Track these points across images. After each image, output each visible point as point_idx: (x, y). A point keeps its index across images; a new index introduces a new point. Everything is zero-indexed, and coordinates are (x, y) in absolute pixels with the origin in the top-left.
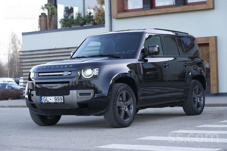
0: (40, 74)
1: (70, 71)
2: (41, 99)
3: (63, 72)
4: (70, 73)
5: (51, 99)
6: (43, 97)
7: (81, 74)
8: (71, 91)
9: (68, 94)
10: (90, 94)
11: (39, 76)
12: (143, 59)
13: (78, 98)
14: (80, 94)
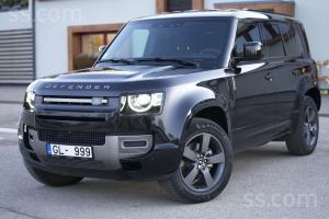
0: (46, 99)
1: (105, 98)
2: (48, 148)
3: (91, 98)
4: (105, 101)
5: (69, 151)
6: (52, 146)
7: (127, 103)
8: (109, 139)
9: (102, 142)
10: (145, 143)
11: (44, 102)
12: (234, 68)
13: (121, 150)
14: (126, 144)
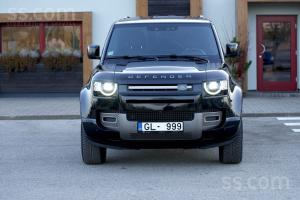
0: (130, 87)
1: (189, 84)
3: (176, 85)
4: (190, 87)
5: (161, 127)
6: (143, 124)
8: (196, 115)
10: (217, 118)
11: (128, 90)
13: (204, 124)
14: (208, 119)
